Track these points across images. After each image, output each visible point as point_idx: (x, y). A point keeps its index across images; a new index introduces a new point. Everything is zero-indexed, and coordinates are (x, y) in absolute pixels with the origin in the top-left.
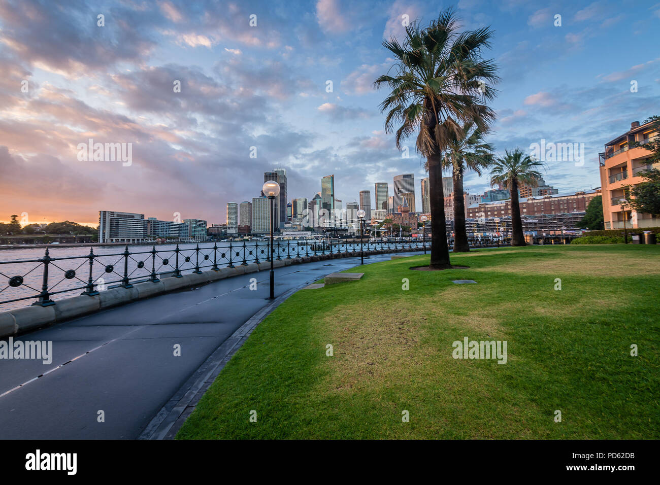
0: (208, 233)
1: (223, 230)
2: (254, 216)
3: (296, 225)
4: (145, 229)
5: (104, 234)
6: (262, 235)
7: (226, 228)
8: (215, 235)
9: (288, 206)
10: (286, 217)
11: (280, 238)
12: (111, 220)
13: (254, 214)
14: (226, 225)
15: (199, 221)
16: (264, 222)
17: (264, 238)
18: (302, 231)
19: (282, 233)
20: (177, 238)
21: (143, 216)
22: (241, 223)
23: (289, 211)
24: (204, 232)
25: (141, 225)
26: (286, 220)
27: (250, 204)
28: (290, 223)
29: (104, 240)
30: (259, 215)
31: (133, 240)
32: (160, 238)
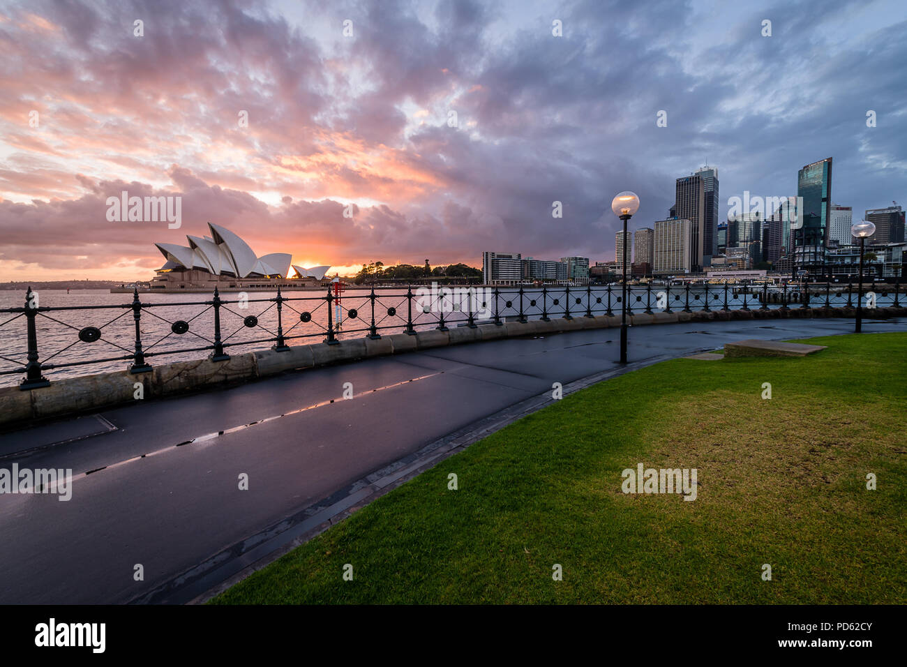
0: (591, 273)
1: (610, 270)
2: (657, 247)
3: (735, 260)
4: (522, 270)
5: (487, 275)
6: (669, 277)
7: (615, 268)
8: (599, 277)
9: (720, 229)
10: (714, 247)
11: (702, 281)
12: (493, 261)
13: (657, 245)
14: (614, 263)
15: (580, 259)
16: (673, 258)
17: (673, 282)
18: (747, 269)
19: (706, 274)
20: (555, 280)
21: (519, 256)
22: (636, 260)
23: (721, 237)
24: (585, 273)
25: (518, 266)
26: (714, 252)
27: (650, 231)
28: (722, 257)
29: (487, 282)
30: (665, 247)
31: (512, 282)
32: (537, 280)
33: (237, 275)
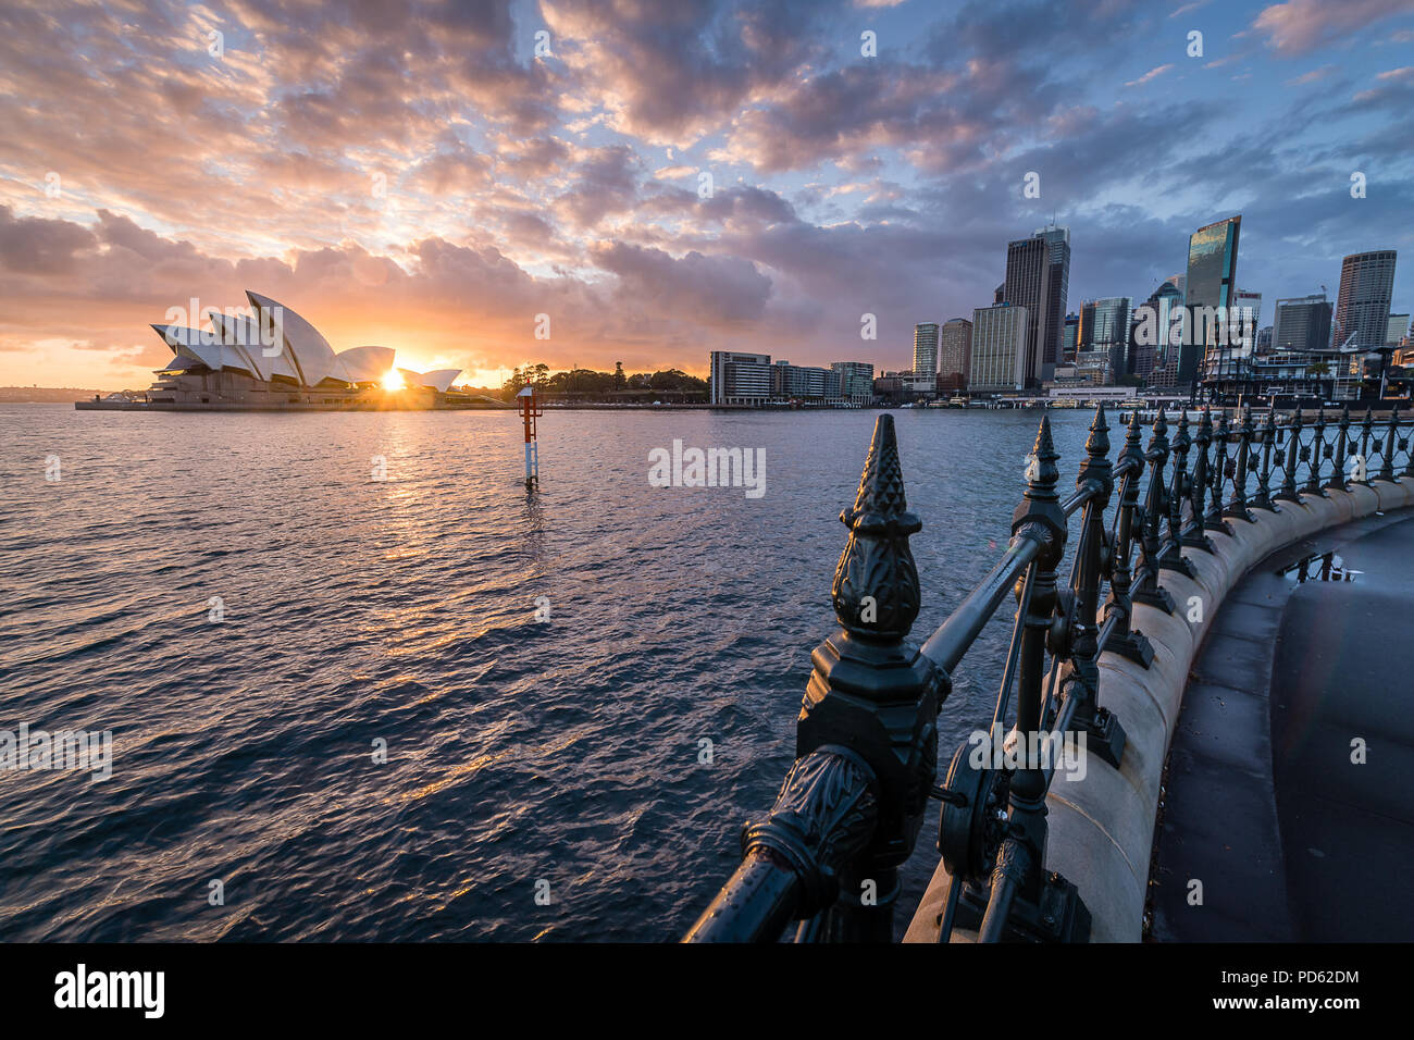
0: (876, 388)
1: (905, 384)
2: (976, 350)
3: (1090, 371)
4: (772, 381)
5: (717, 389)
6: (993, 396)
7: (912, 380)
8: (888, 394)
9: (1068, 323)
10: (1060, 350)
11: (1042, 403)
12: (726, 366)
13: (976, 346)
14: (910, 373)
15: (860, 365)
16: (1000, 366)
17: (999, 403)
18: (1107, 385)
19: (1048, 391)
20: (821, 398)
21: (768, 358)
22: (942, 369)
23: (1067, 336)
24: (867, 388)
25: (766, 375)
26: (1060, 359)
27: (966, 323)
28: (1071, 366)
29: (717, 400)
30: (988, 349)
31: (756, 400)
32: (794, 397)
33: (301, 383)
